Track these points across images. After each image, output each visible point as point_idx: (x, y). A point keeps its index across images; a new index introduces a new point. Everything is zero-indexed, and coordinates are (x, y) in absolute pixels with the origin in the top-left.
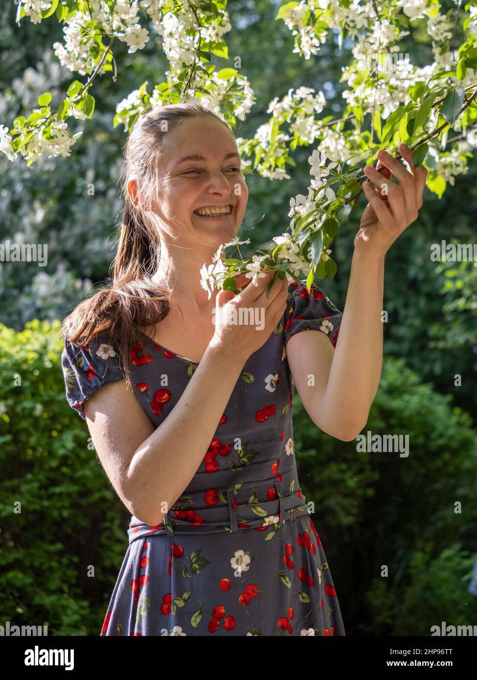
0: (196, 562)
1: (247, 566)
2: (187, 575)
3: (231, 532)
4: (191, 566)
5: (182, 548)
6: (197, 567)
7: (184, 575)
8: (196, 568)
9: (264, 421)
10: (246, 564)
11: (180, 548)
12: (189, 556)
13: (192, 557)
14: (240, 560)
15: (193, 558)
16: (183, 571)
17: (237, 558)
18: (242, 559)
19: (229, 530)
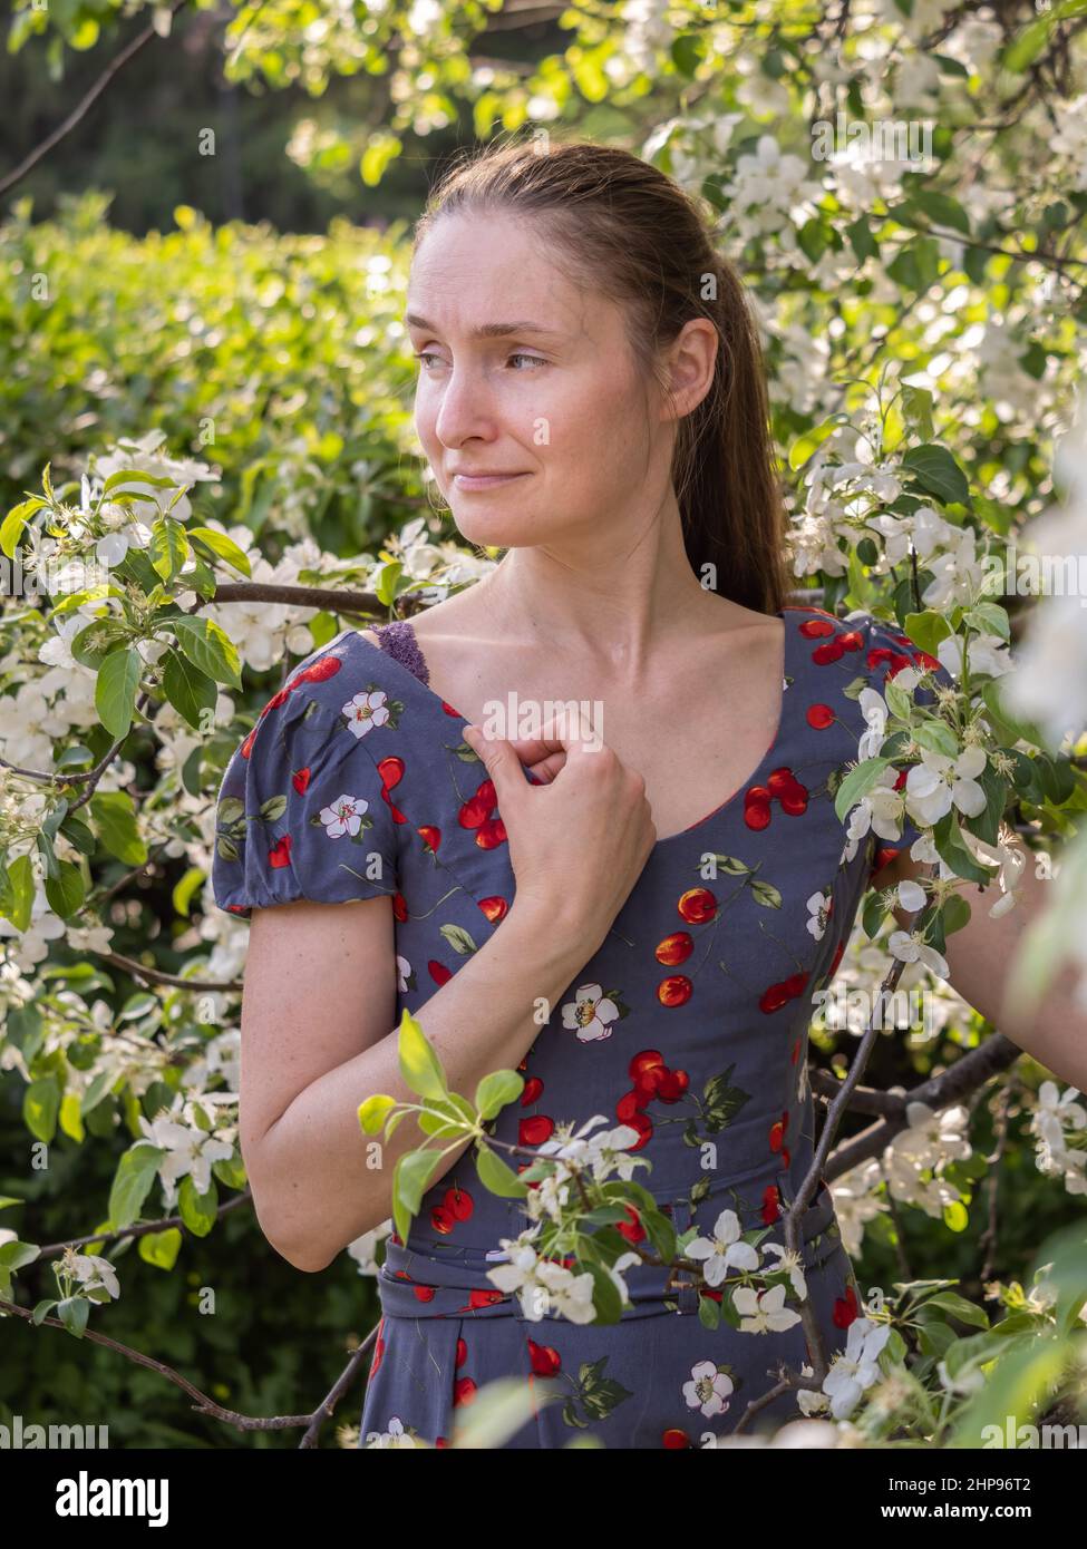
0: (593, 1391)
1: (724, 1401)
2: (575, 1420)
3: (679, 1313)
4: (582, 1400)
5: (555, 1352)
6: (598, 1402)
7: (568, 1422)
8: (595, 1405)
9: (776, 1009)
10: (723, 1396)
11: (550, 1352)
12: (576, 1374)
13: (582, 1378)
14: (706, 1386)
15: (585, 1380)
16: (565, 1412)
17: (697, 1381)
18: (711, 1385)
19: (675, 1306)
